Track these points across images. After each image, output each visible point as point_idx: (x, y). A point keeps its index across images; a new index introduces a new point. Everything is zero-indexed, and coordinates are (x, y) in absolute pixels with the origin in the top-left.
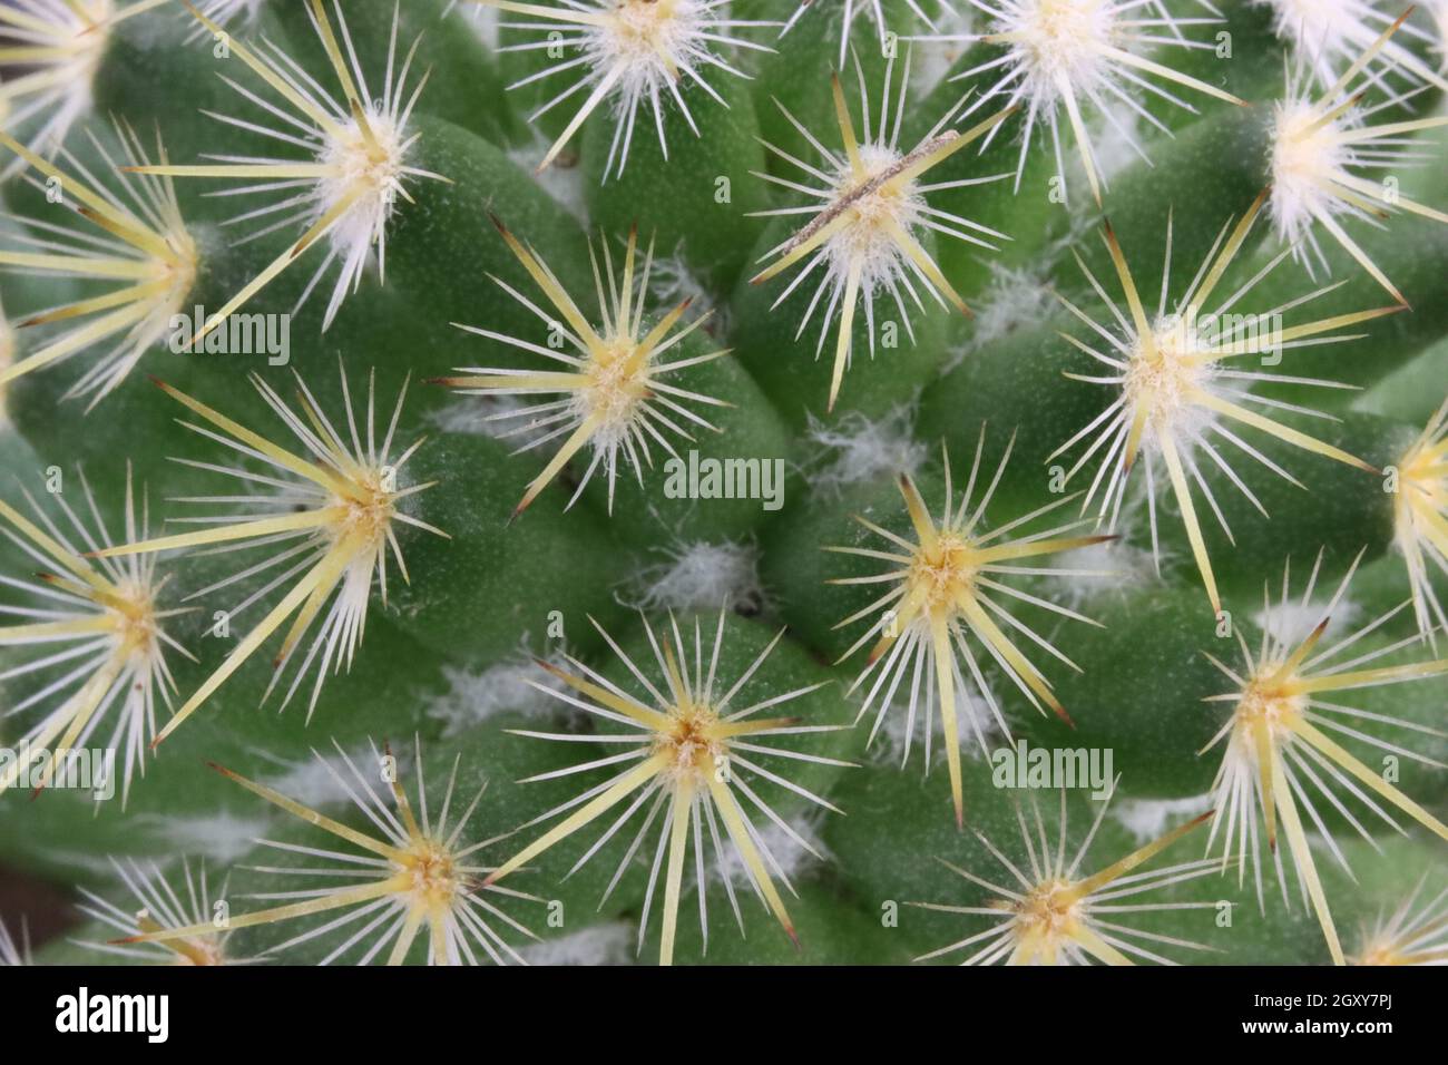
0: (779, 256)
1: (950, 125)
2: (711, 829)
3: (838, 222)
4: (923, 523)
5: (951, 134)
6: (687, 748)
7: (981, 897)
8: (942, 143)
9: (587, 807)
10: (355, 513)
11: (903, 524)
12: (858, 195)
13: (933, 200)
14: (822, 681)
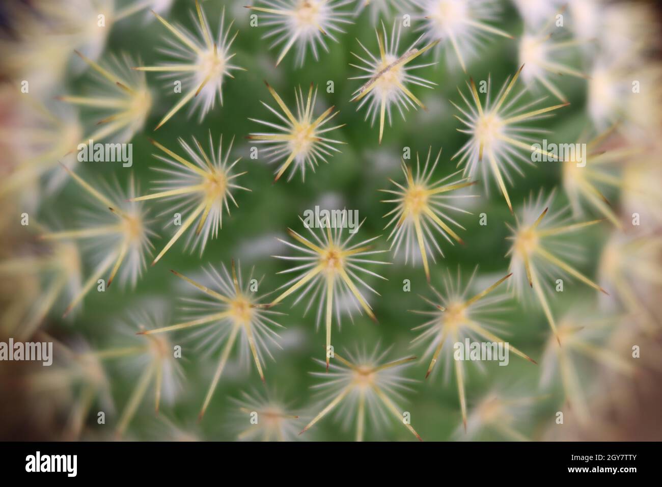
0: (358, 93)
1: (415, 47)
2: (340, 287)
3: (378, 80)
4: (410, 181)
5: (415, 50)
6: (332, 262)
7: (430, 308)
8: (412, 53)
9: (299, 282)
10: (214, 185)
11: (404, 182)
12: (384, 71)
13: (410, 72)
14: (379, 235)
